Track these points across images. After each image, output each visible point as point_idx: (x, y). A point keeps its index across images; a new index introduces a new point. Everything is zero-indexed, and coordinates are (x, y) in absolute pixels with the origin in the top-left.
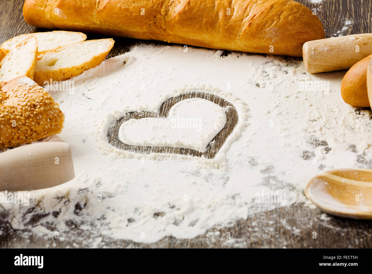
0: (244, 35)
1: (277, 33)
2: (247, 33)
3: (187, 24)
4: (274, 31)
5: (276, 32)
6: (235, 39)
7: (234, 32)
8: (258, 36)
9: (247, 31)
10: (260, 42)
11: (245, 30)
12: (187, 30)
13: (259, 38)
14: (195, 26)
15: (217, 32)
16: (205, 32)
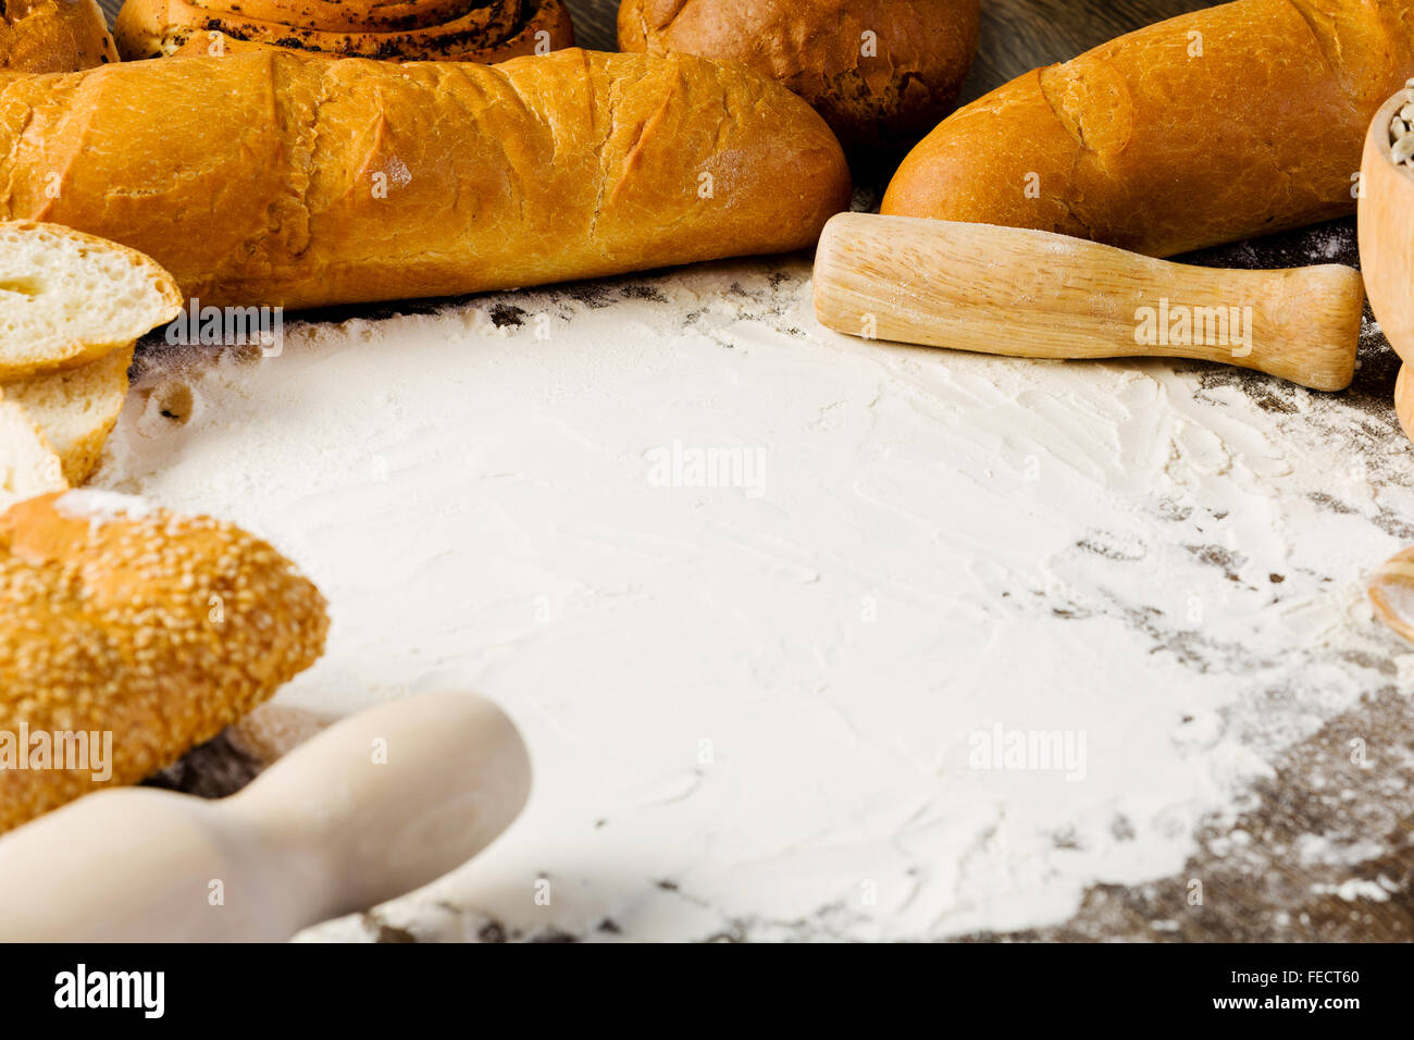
0: (617, 203)
1: (745, 170)
2: (631, 197)
3: (405, 209)
4: (731, 163)
5: (741, 166)
6: (581, 226)
7: (577, 203)
8: (674, 196)
9: (632, 188)
10: (678, 219)
11: (623, 188)
12: (406, 232)
13: (679, 203)
14: (434, 209)
15: (513, 214)
16: (468, 224)
